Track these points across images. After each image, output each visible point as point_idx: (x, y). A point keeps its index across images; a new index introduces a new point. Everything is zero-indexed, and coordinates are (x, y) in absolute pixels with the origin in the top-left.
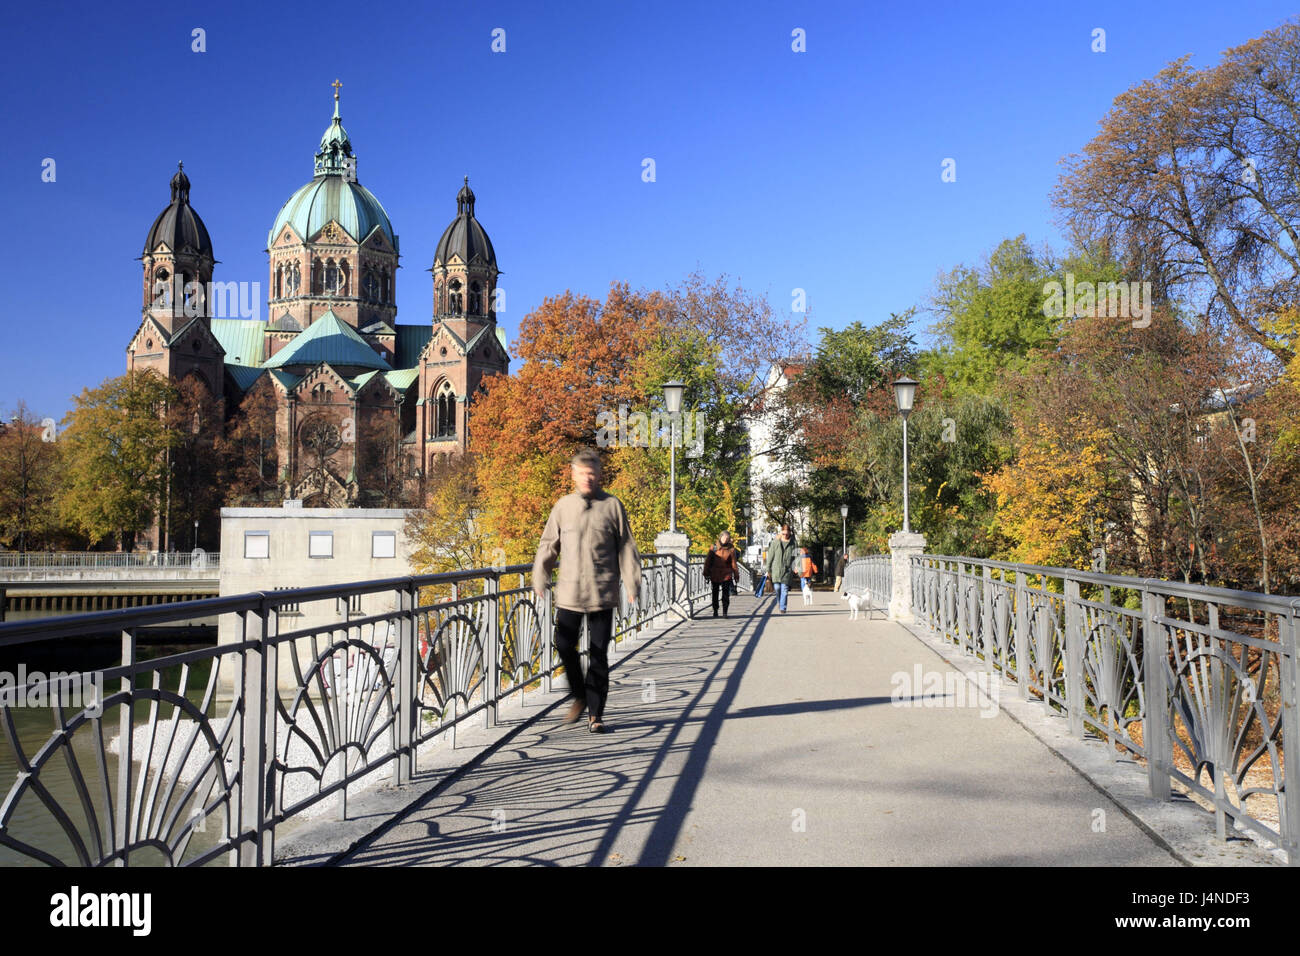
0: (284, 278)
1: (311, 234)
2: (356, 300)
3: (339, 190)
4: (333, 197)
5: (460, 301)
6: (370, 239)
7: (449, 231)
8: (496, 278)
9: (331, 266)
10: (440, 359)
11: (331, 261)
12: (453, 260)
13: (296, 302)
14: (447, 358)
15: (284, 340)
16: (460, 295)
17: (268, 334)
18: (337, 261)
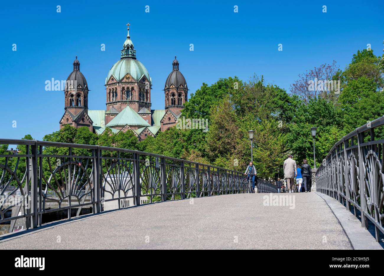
0: (112, 94)
1: (121, 79)
2: (137, 102)
3: (130, 62)
4: (128, 65)
5: (175, 101)
6: (141, 79)
7: (170, 76)
8: (187, 92)
9: (128, 90)
10: (168, 122)
11: (128, 88)
12: (172, 86)
13: (116, 103)
14: (171, 122)
15: (112, 117)
16: (175, 99)
17: (106, 115)
18: (130, 88)
